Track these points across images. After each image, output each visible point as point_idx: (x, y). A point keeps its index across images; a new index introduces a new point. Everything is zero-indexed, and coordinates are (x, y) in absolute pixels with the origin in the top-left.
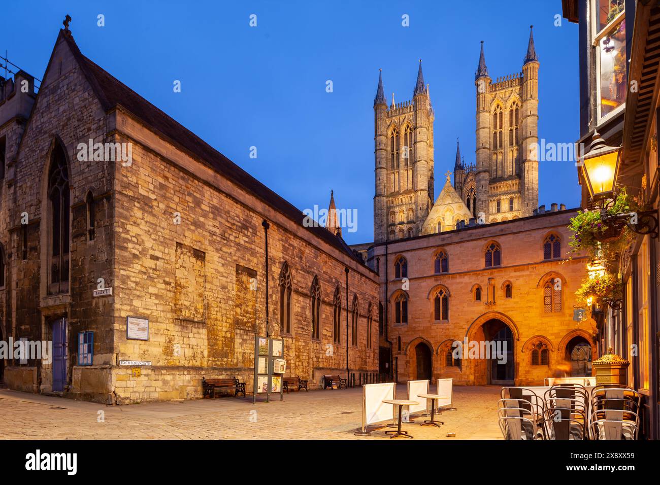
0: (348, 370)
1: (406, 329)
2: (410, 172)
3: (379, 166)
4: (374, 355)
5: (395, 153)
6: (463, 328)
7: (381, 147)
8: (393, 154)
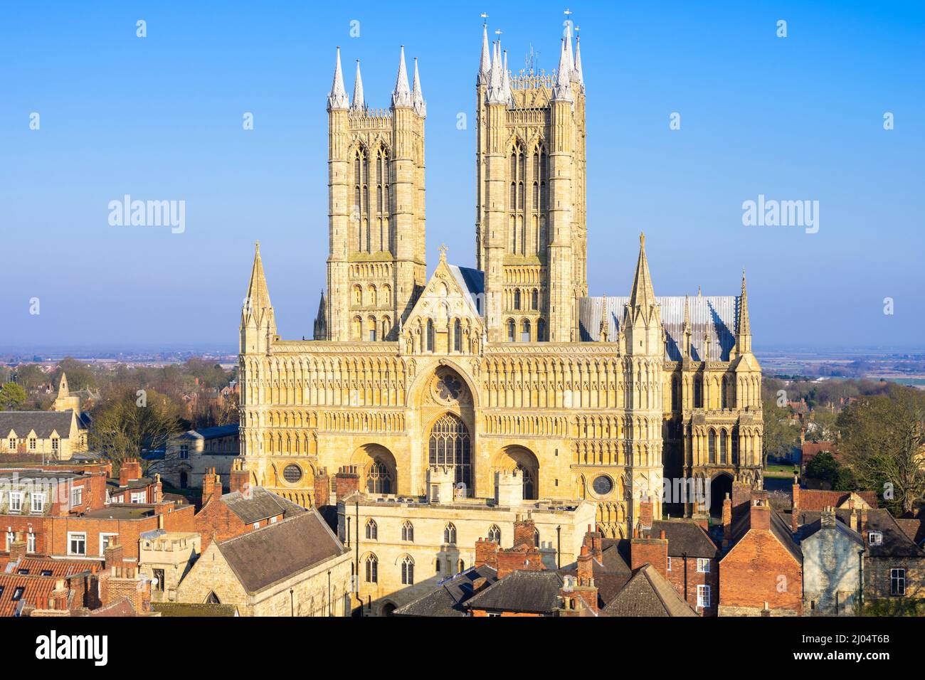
2: (385, 225)
3: (336, 211)
5: (362, 188)
7: (338, 180)
8: (358, 188)
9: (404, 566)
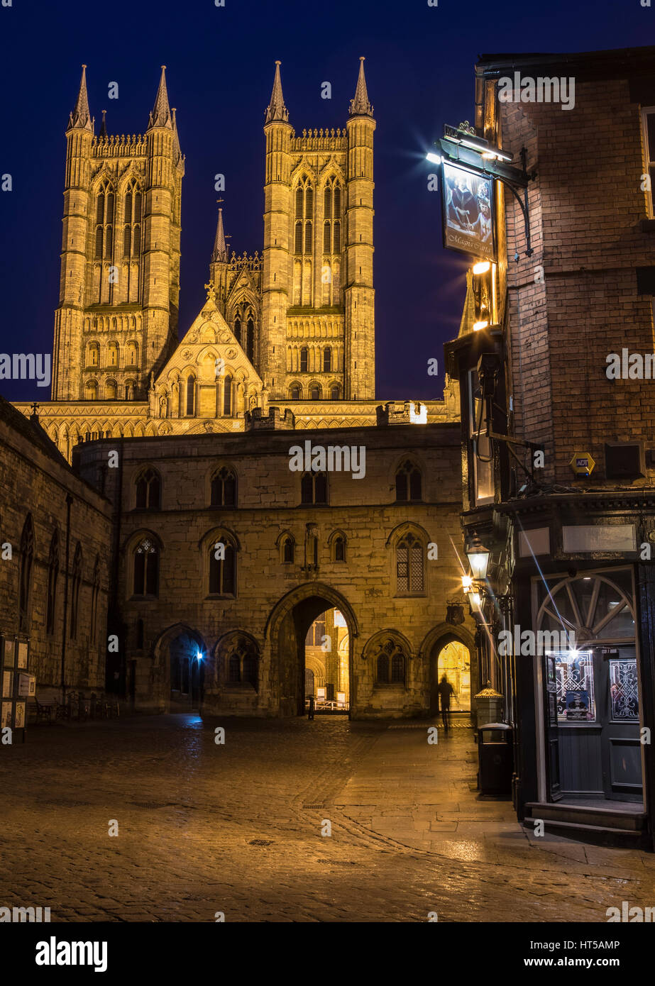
0: (64, 686)
1: (153, 607)
2: (134, 270)
3: (72, 248)
4: (99, 657)
5: (105, 228)
6: (261, 611)
7: (76, 212)
8: (101, 229)
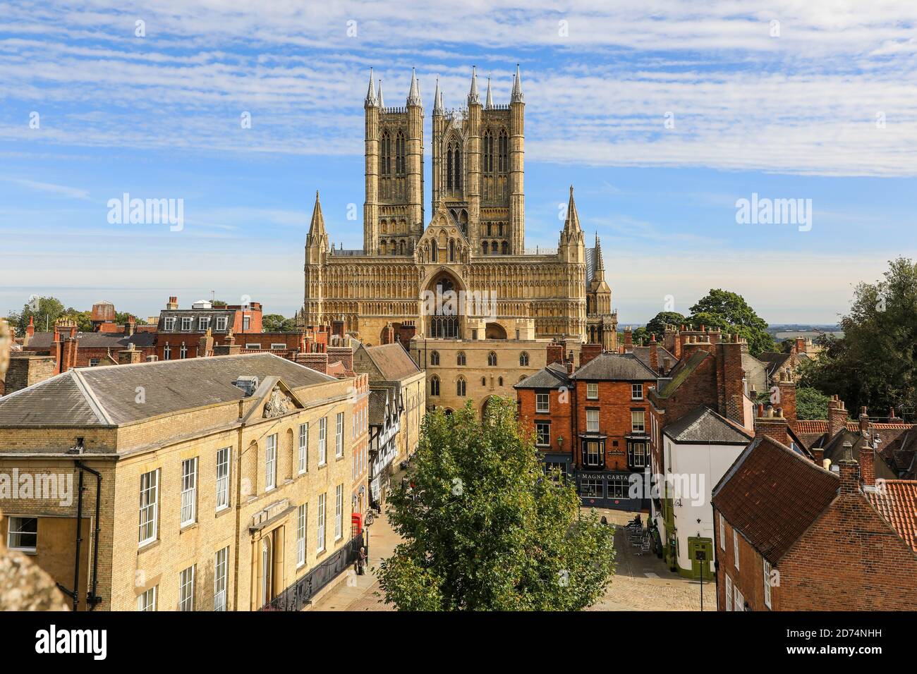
5: (386, 157)
7: (372, 153)
9: (459, 383)
